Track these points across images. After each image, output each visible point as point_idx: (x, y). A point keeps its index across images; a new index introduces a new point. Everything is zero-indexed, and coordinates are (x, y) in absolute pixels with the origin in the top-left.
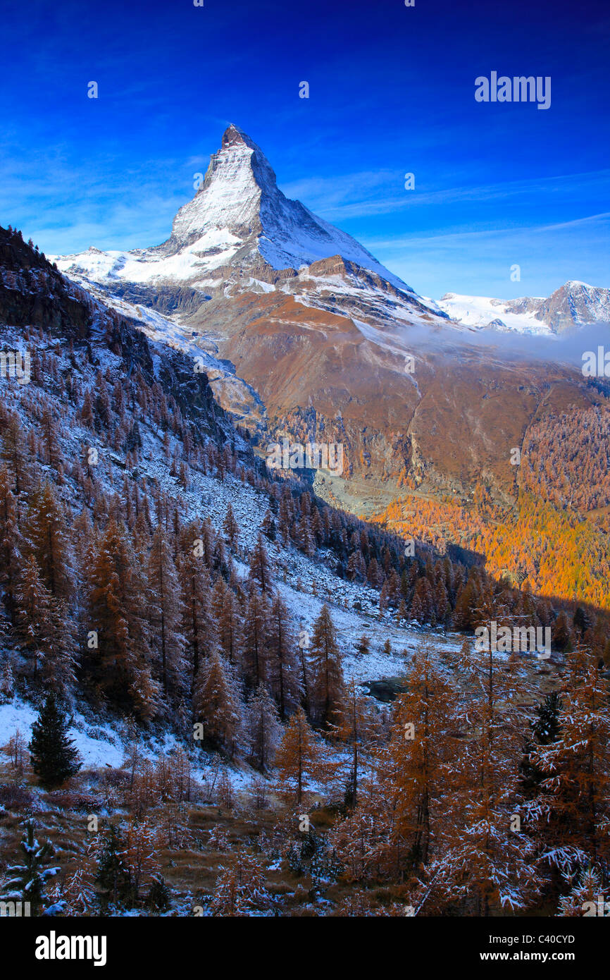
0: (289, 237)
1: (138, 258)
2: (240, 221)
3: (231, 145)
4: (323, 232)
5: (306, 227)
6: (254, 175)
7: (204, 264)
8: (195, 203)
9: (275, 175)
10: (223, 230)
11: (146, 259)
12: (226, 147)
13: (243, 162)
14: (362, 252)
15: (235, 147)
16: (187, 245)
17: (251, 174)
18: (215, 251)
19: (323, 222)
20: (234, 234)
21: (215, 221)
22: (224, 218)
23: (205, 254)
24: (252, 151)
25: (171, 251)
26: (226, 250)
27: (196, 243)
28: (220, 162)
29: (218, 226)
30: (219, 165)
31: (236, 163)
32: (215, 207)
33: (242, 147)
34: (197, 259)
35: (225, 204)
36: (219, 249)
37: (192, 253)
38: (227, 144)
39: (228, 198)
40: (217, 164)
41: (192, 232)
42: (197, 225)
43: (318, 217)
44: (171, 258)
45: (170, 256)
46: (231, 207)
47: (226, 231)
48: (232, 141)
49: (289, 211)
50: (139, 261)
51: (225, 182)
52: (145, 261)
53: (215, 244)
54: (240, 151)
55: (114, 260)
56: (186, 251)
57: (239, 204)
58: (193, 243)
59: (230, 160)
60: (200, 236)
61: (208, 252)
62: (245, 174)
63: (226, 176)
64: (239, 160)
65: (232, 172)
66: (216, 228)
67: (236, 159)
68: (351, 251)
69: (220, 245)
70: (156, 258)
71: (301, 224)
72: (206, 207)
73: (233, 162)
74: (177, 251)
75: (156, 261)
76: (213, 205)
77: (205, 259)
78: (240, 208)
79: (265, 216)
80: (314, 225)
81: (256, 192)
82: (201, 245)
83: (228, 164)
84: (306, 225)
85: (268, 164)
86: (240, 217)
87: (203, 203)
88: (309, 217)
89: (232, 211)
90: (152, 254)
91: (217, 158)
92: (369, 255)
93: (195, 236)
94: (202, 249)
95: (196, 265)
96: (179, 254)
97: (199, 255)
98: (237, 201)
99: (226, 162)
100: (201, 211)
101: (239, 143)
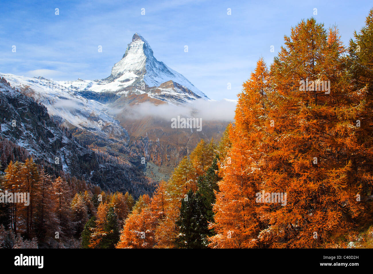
0: (157, 75)
1: (98, 83)
2: (138, 69)
3: (136, 40)
4: (172, 74)
5: (165, 72)
6: (144, 52)
7: (123, 85)
9: (153, 52)
10: (131, 72)
11: (101, 83)
13: (140, 47)
14: (187, 81)
16: (117, 78)
17: (143, 51)
18: (128, 80)
19: (172, 70)
20: (135, 74)
21: (128, 69)
22: (132, 68)
23: (124, 81)
24: (143, 43)
25: (111, 81)
26: (132, 80)
29: (129, 71)
31: (137, 47)
34: (121, 84)
35: (132, 63)
36: (129, 80)
37: (119, 81)
38: (134, 40)
39: (134, 60)
40: (130, 48)
41: (119, 73)
42: (121, 71)
43: (170, 68)
44: (110, 83)
46: (135, 64)
49: (158, 66)
51: (133, 54)
53: (128, 78)
54: (139, 42)
55: (88, 84)
56: (116, 81)
57: (138, 62)
58: (119, 77)
59: (135, 46)
60: (122, 74)
61: (125, 81)
62: (141, 51)
63: (133, 52)
65: (136, 50)
66: (128, 71)
68: (183, 81)
69: (130, 78)
70: (104, 83)
71: (163, 70)
72: (125, 64)
73: (136, 47)
74: (113, 81)
75: (105, 84)
76: (128, 63)
78: (138, 64)
79: (148, 67)
80: (168, 71)
81: (144, 58)
82: (122, 78)
83: (134, 48)
85: (150, 48)
86: (138, 67)
87: (124, 62)
88: (166, 68)
89: (135, 65)
90: (103, 82)
92: (190, 83)
93: (120, 74)
94: (123, 80)
95: (120, 86)
96: (114, 81)
97: (121, 82)
98: (137, 61)
99: (134, 46)
100: (123, 65)
101: (139, 40)
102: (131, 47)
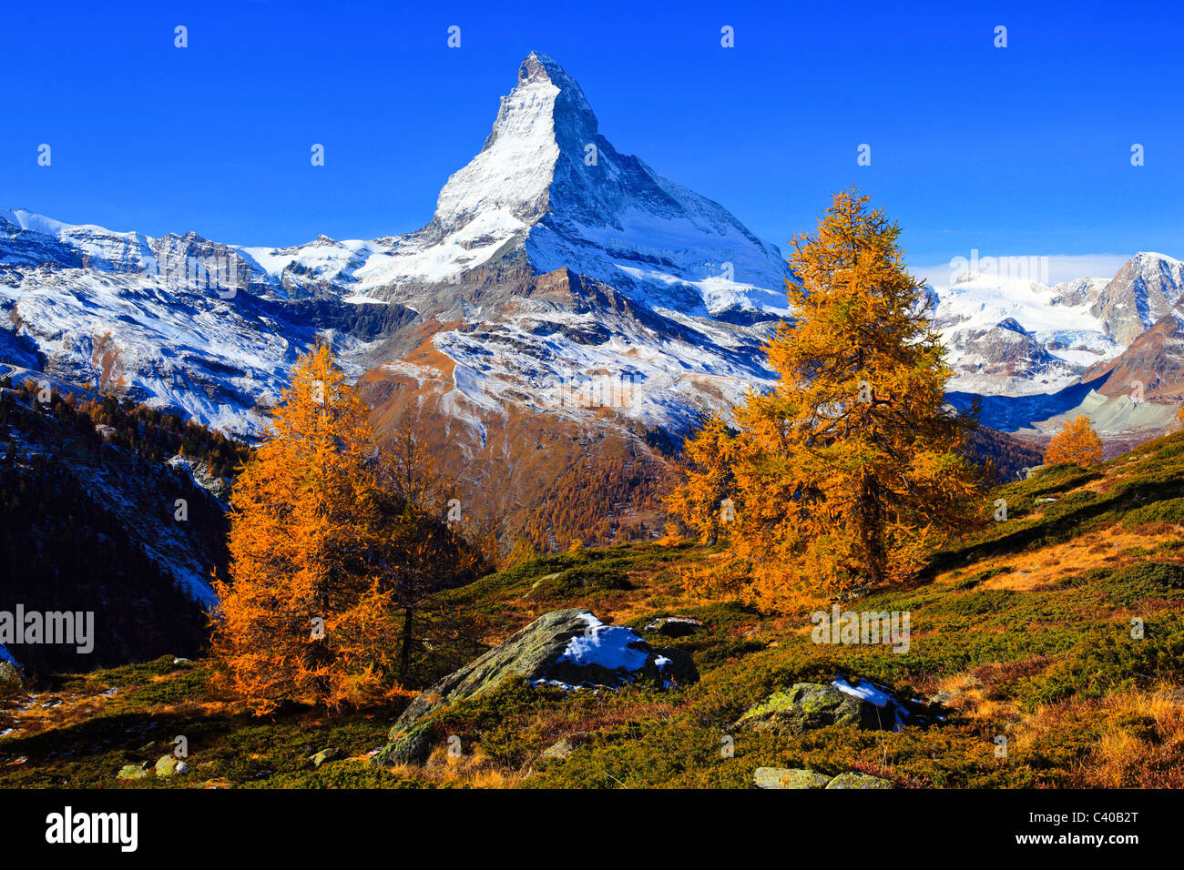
0: (598, 217)
1: (387, 249)
2: (525, 197)
3: (530, 81)
4: (670, 201)
5: (644, 195)
6: (555, 128)
7: (468, 259)
9: (596, 122)
10: (503, 209)
11: (399, 250)
12: (524, 84)
13: (544, 107)
14: (734, 228)
15: (536, 85)
16: (453, 230)
17: (552, 124)
18: (486, 240)
20: (515, 215)
21: (494, 197)
22: (506, 192)
23: (473, 245)
24: (556, 91)
25: (433, 239)
26: (498, 239)
27: (467, 227)
29: (497, 203)
30: (511, 111)
31: (535, 109)
32: (497, 175)
33: (545, 84)
34: (461, 253)
35: (512, 171)
36: (491, 238)
37: (457, 243)
38: (525, 80)
39: (516, 161)
40: (509, 109)
41: (461, 213)
42: (469, 203)
44: (432, 249)
45: (430, 246)
46: (518, 175)
47: (506, 210)
48: (532, 76)
49: (618, 172)
50: (388, 254)
51: (516, 138)
52: (397, 254)
53: (486, 231)
54: (542, 90)
55: (350, 254)
56: (450, 239)
57: (529, 171)
58: (461, 228)
59: (526, 104)
60: (472, 218)
61: (477, 242)
62: (546, 124)
63: (518, 129)
64: (538, 105)
65: (527, 123)
66: (494, 206)
67: (535, 102)
68: (711, 228)
69: (494, 232)
70: (412, 249)
71: (634, 191)
72: (485, 175)
73: (530, 107)
74: (440, 240)
75: (411, 254)
76: (494, 173)
77: (470, 253)
78: (528, 177)
79: (560, 189)
80: (656, 190)
81: (553, 152)
82: (470, 231)
83: (524, 110)
84: (644, 192)
85: (585, 106)
86: (526, 191)
87: (482, 170)
88: (651, 180)
89: (518, 181)
90: (408, 243)
91: (510, 101)
92: (746, 232)
93: (464, 218)
94: (470, 239)
95: (459, 261)
96: (442, 244)
97: (465, 245)
98: (526, 167)
99: (522, 105)
100: (478, 181)
101: (542, 79)
102: (513, 108)
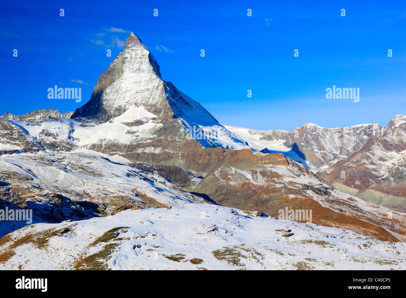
2: (151, 102)
3: (132, 46)
5: (176, 100)
7: (134, 132)
8: (115, 86)
10: (140, 107)
11: (86, 124)
12: (129, 47)
13: (144, 59)
15: (136, 48)
16: (115, 116)
18: (139, 123)
19: (185, 96)
20: (149, 111)
21: (133, 101)
22: (139, 98)
24: (148, 52)
25: (103, 119)
26: (147, 122)
27: (122, 115)
28: (126, 58)
29: (136, 104)
30: (126, 60)
32: (130, 90)
33: (140, 48)
34: (127, 128)
35: (137, 88)
36: (142, 122)
37: (121, 123)
39: (138, 84)
41: (117, 107)
42: (121, 103)
43: (182, 93)
45: (102, 123)
46: (143, 91)
47: (142, 108)
50: (81, 125)
51: (133, 73)
52: (86, 126)
53: (138, 118)
54: (140, 51)
56: (116, 121)
57: (148, 90)
58: (120, 115)
59: (133, 56)
60: (124, 111)
61: (134, 123)
62: (147, 67)
63: (133, 69)
64: (140, 58)
65: (137, 66)
66: (134, 105)
67: (138, 57)
69: (142, 119)
70: (93, 124)
72: (124, 90)
73: (136, 58)
74: (108, 120)
75: (93, 126)
76: (129, 89)
77: (134, 129)
78: (149, 92)
80: (181, 98)
81: (158, 82)
82: (127, 117)
83: (133, 60)
86: (151, 99)
87: (121, 87)
88: (178, 93)
89: (143, 94)
90: (90, 121)
91: (124, 55)
93: (120, 110)
94: (129, 121)
95: (128, 132)
96: (111, 122)
97: (128, 124)
98: (146, 87)
99: (131, 58)
100: (121, 92)
101: (138, 46)
